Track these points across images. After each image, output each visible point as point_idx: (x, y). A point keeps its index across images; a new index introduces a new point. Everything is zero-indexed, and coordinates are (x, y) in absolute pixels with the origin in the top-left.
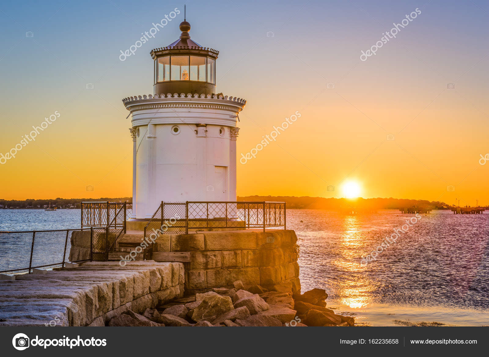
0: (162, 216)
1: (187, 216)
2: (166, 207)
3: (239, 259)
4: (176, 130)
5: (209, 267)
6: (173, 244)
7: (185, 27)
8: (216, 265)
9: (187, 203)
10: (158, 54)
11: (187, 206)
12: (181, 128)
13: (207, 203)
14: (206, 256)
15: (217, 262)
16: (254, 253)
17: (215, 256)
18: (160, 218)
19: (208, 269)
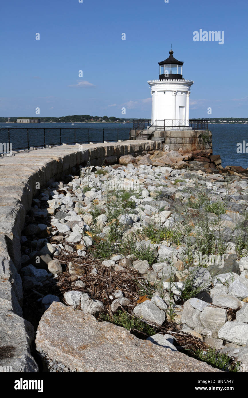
0: (156, 125)
1: (165, 125)
2: (157, 121)
3: (183, 141)
4: (165, 93)
5: (172, 143)
6: (159, 135)
7: (171, 53)
8: (175, 143)
9: (165, 120)
10: (161, 64)
11: (165, 121)
12: (166, 92)
13: (172, 120)
14: (171, 139)
15: (175, 142)
16: (190, 139)
17: (174, 139)
18: (155, 125)
19: (171, 144)
